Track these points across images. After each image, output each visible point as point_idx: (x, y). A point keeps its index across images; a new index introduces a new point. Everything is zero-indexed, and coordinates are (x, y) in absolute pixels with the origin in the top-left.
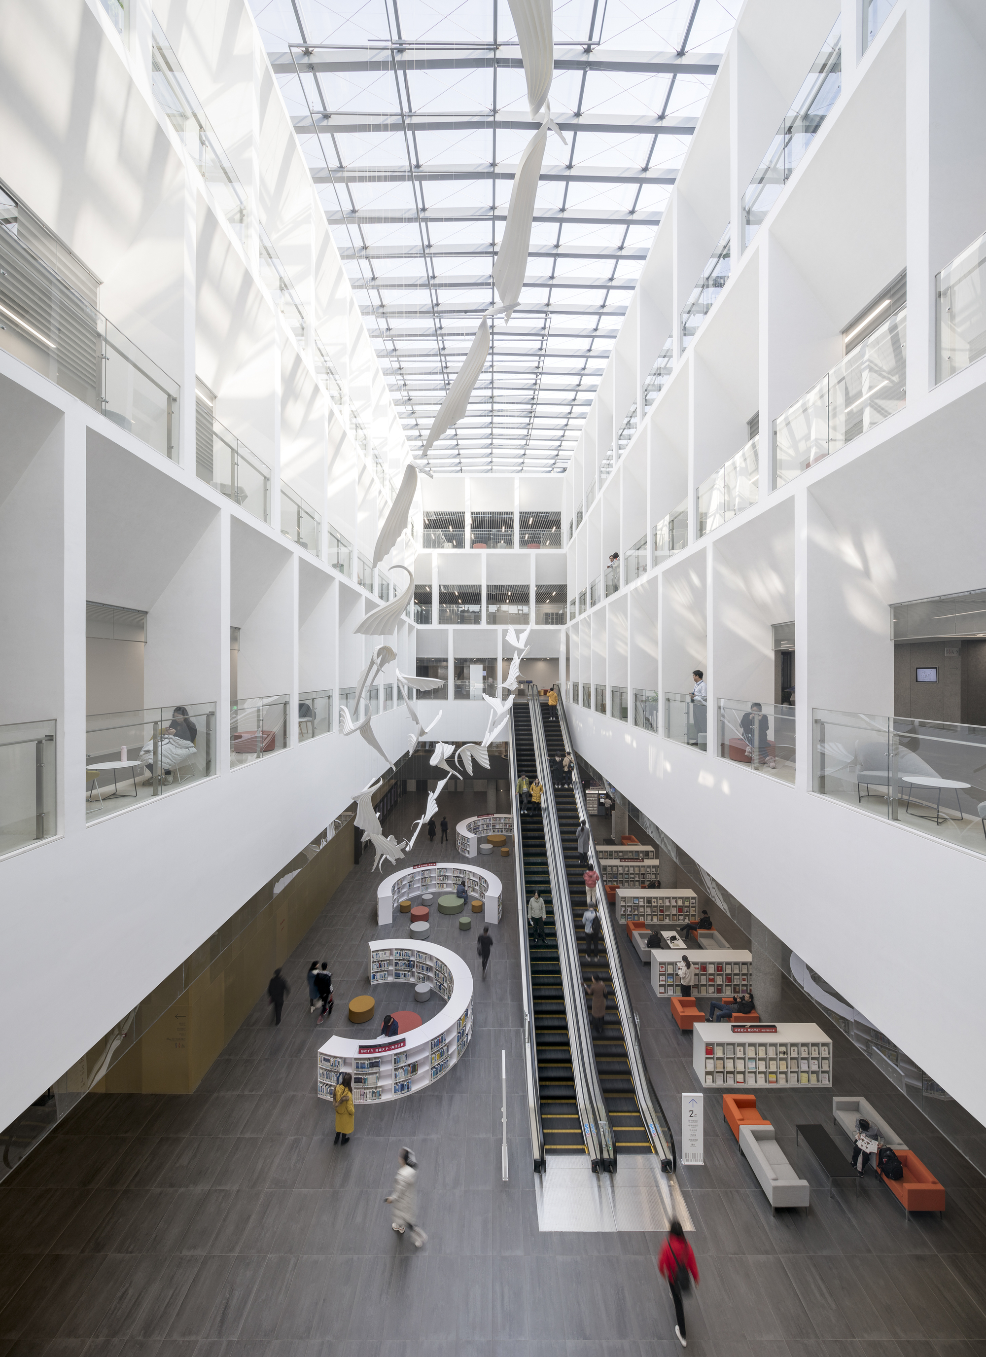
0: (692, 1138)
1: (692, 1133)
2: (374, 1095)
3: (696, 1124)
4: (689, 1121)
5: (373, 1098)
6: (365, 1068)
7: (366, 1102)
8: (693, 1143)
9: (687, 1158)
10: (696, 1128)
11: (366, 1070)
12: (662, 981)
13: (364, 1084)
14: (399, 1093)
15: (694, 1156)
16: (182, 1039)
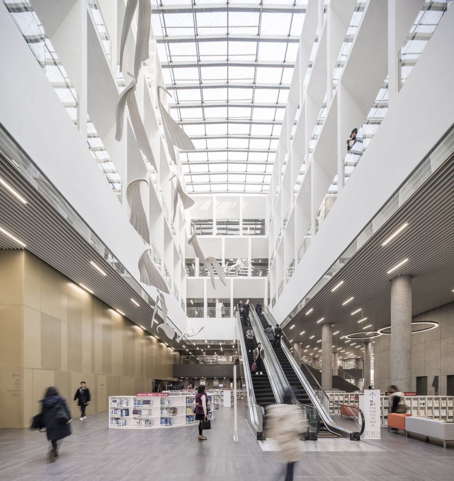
0: (372, 421)
1: (372, 417)
2: (146, 423)
3: (375, 410)
4: (370, 408)
5: (146, 425)
6: (140, 404)
7: (140, 428)
8: (373, 424)
9: (369, 435)
10: (375, 413)
11: (141, 405)
12: (331, 405)
13: (140, 415)
14: (164, 424)
15: (373, 433)
16: (17, 391)
